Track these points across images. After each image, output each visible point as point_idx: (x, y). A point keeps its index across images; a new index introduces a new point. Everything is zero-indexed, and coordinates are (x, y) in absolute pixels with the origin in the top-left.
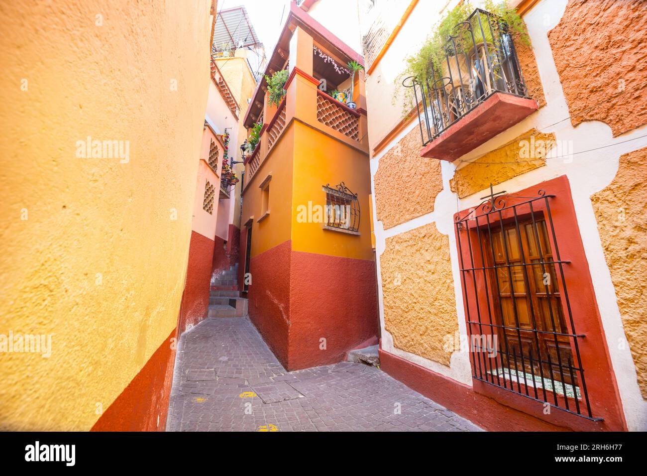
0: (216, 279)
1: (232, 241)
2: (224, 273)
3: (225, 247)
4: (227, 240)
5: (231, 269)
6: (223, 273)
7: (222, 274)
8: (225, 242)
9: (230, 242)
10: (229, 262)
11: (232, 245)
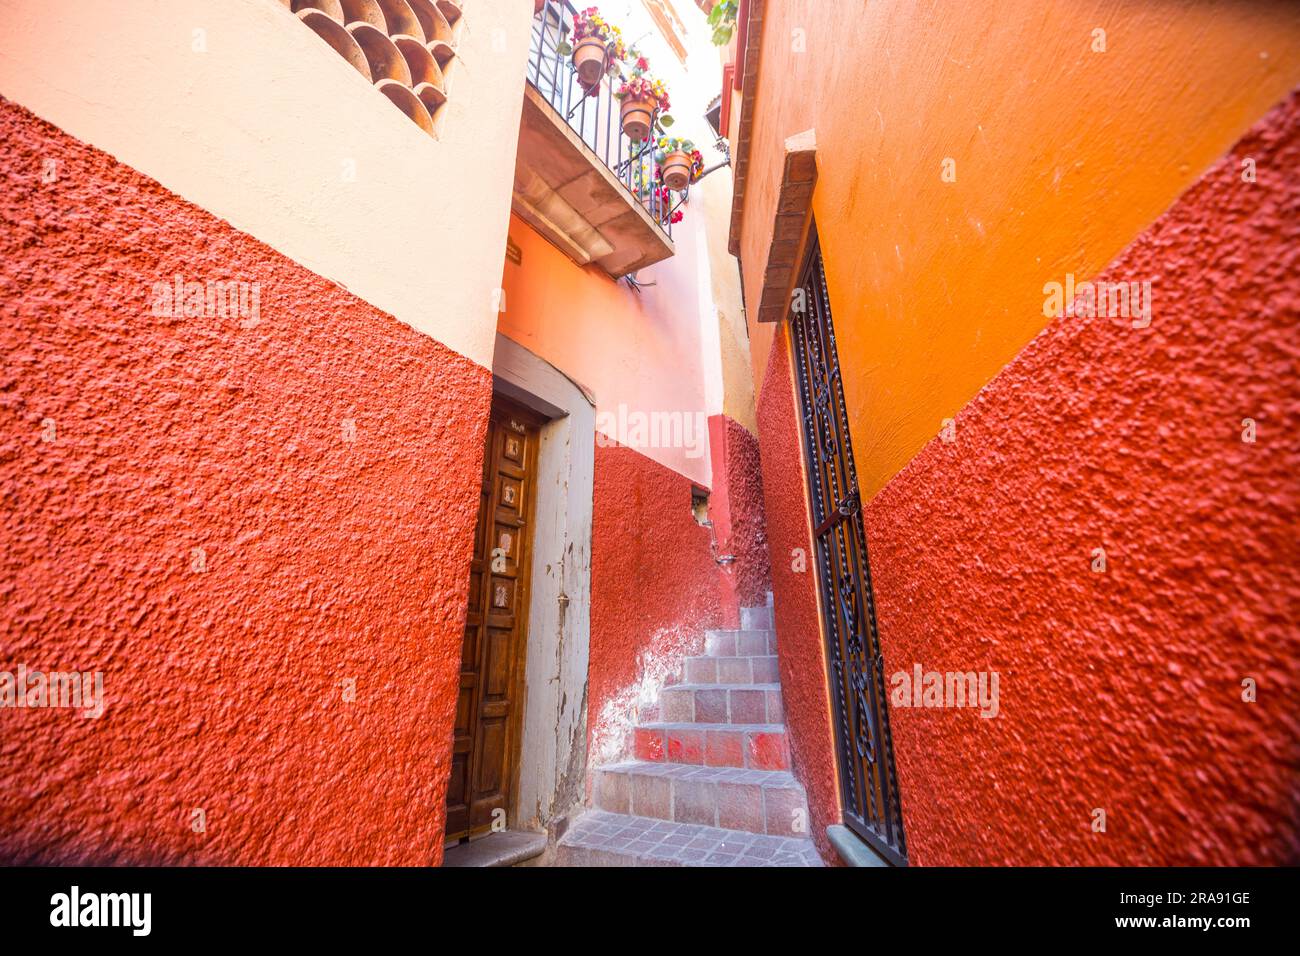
0: (670, 681)
1: (732, 488)
2: (712, 641)
3: (703, 519)
4: (707, 481)
5: (747, 617)
6: (709, 644)
7: (702, 649)
8: (700, 497)
9: (726, 489)
10: (733, 585)
11: (735, 504)
